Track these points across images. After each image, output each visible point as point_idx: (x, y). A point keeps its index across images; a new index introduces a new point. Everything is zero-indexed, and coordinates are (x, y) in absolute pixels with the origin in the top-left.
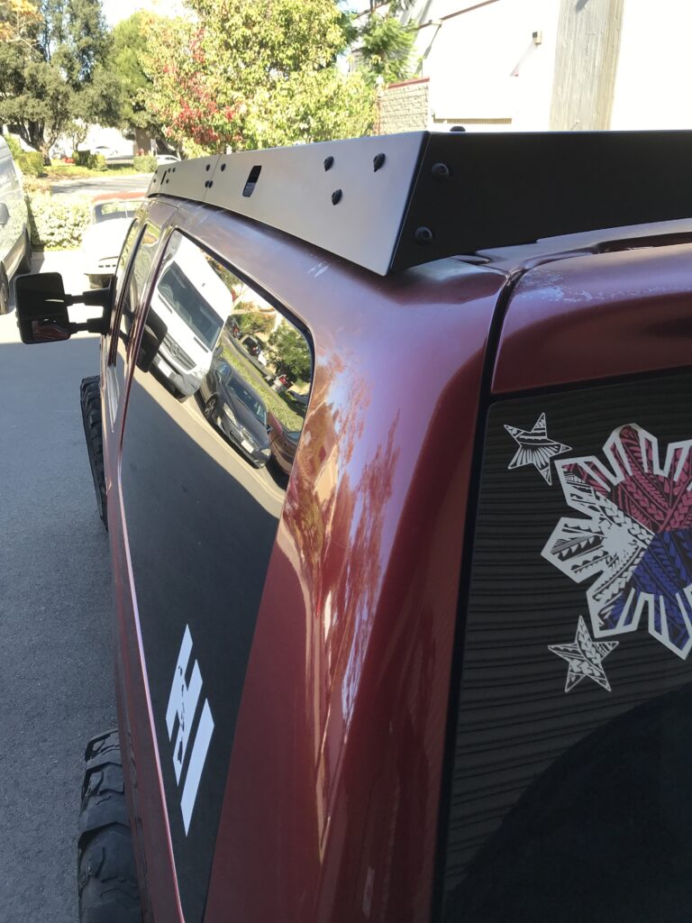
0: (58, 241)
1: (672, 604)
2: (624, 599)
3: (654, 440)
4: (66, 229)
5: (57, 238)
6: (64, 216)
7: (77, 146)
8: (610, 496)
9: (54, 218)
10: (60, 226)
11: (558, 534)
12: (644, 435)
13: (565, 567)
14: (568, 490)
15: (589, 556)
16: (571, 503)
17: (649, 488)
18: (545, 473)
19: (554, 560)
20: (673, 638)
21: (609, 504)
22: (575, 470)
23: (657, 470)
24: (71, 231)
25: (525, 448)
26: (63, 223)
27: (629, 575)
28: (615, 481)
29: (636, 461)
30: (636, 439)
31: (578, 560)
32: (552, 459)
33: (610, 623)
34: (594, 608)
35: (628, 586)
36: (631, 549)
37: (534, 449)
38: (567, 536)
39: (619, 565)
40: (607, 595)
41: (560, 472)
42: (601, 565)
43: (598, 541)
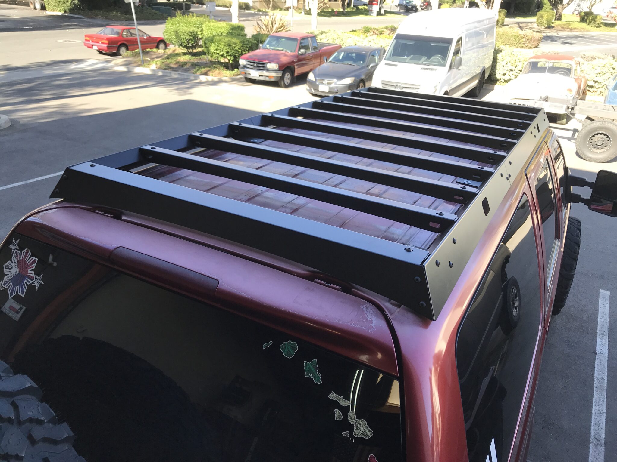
0: (506, 79)
1: (14, 287)
2: (8, 281)
3: (30, 254)
4: (514, 73)
5: (506, 77)
6: (515, 64)
7: (592, 6)
8: (18, 261)
9: (509, 64)
10: (512, 70)
11: (7, 264)
12: (30, 252)
13: (5, 270)
14: (13, 256)
15: (9, 270)
16: (12, 259)
17: (24, 263)
18: (13, 251)
19: (4, 267)
20: (10, 294)
21: (17, 263)
22: (16, 253)
23: (27, 261)
24: (517, 74)
25: (13, 244)
26: (513, 68)
27: (11, 277)
28: (20, 259)
29: (25, 256)
30: (28, 253)
31: (7, 270)
32: (15, 249)
33: (4, 285)
34: (4, 280)
35: (10, 280)
36: (14, 273)
37: (14, 245)
38: (8, 265)
39: (11, 275)
40: (7, 279)
41: (15, 252)
42: (9, 273)
43: (11, 268)
